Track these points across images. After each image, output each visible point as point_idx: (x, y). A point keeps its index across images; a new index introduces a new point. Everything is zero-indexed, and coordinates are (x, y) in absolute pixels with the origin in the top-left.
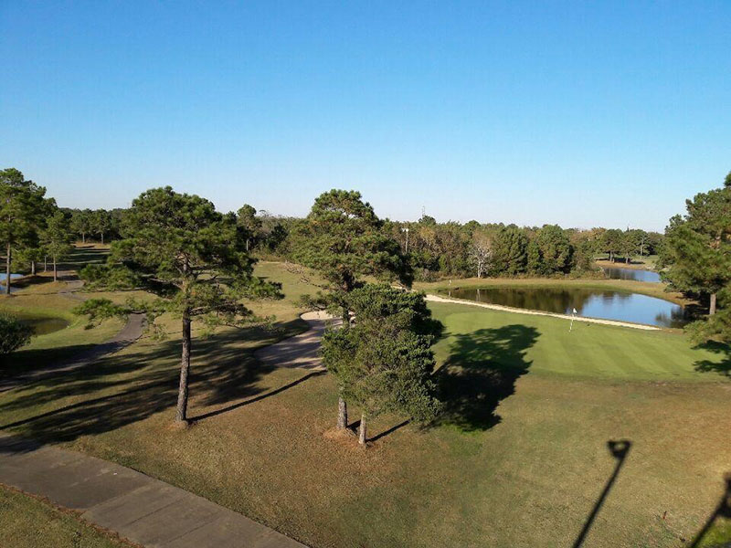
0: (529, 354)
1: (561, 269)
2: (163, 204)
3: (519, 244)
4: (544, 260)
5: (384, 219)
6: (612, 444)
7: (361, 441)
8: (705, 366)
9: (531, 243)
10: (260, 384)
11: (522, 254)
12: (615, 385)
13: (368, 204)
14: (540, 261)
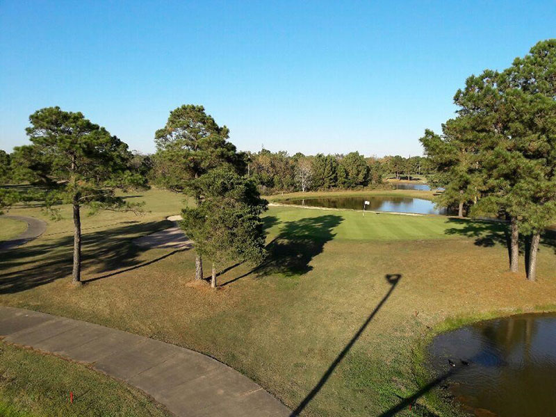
0: (334, 230)
1: (361, 183)
2: (54, 117)
3: (331, 166)
4: (349, 177)
5: (223, 127)
6: (388, 277)
7: (213, 285)
8: (452, 231)
9: (340, 165)
10: (138, 259)
11: (333, 173)
12: (389, 244)
13: (210, 116)
14: (346, 178)
